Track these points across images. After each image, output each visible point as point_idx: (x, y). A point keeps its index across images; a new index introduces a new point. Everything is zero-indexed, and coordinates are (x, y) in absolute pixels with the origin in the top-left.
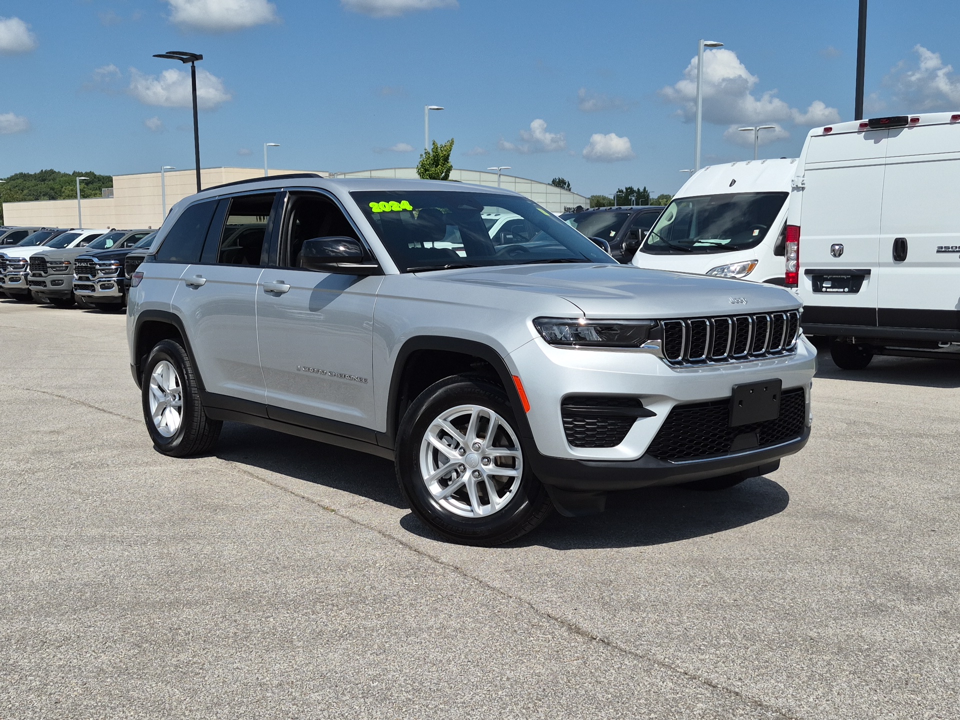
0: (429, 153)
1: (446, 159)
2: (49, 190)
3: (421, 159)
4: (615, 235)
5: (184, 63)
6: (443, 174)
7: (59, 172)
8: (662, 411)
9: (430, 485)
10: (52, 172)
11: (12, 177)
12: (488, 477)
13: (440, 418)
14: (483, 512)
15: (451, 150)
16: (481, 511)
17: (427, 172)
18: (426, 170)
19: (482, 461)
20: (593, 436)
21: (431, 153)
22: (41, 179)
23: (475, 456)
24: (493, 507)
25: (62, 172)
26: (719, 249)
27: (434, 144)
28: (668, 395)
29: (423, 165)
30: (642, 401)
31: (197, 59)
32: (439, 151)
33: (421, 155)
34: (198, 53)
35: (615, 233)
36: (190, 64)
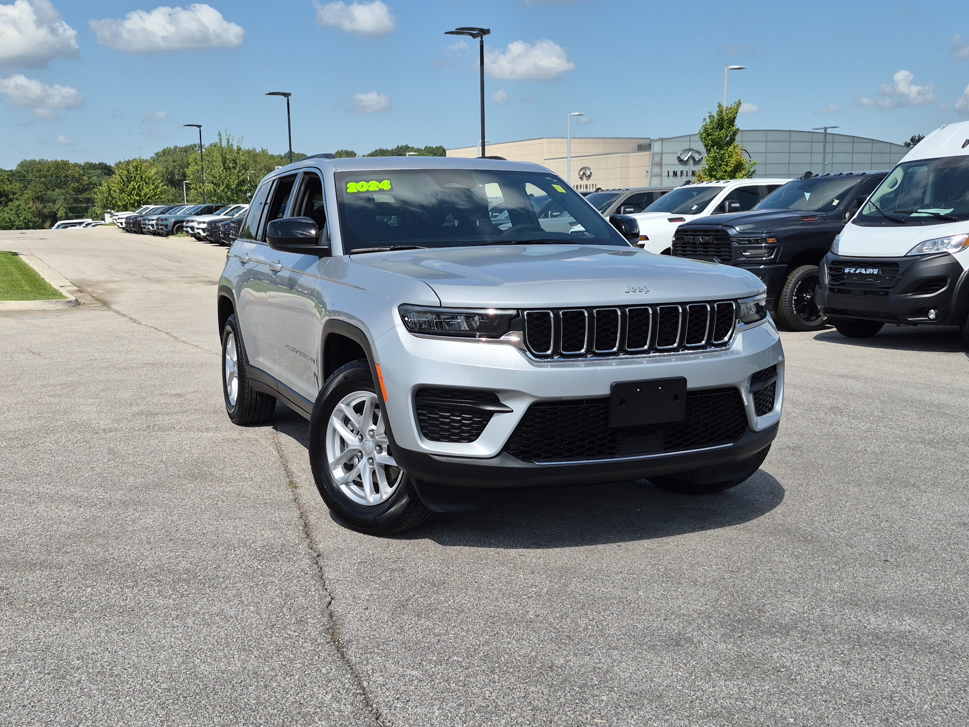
0: (713, 117)
1: (732, 122)
3: (704, 124)
4: (838, 204)
5: (474, 38)
6: (728, 138)
8: (519, 408)
9: (334, 469)
12: (380, 465)
13: (342, 403)
14: (374, 500)
15: (737, 112)
16: (372, 499)
17: (710, 137)
18: (708, 135)
19: (375, 448)
20: (448, 430)
21: (716, 116)
23: (370, 443)
24: (381, 496)
26: (938, 219)
27: (719, 106)
28: (524, 391)
29: (706, 130)
30: (499, 396)
31: (485, 34)
32: (724, 114)
33: (705, 119)
34: (486, 28)
35: (838, 201)
36: (479, 39)
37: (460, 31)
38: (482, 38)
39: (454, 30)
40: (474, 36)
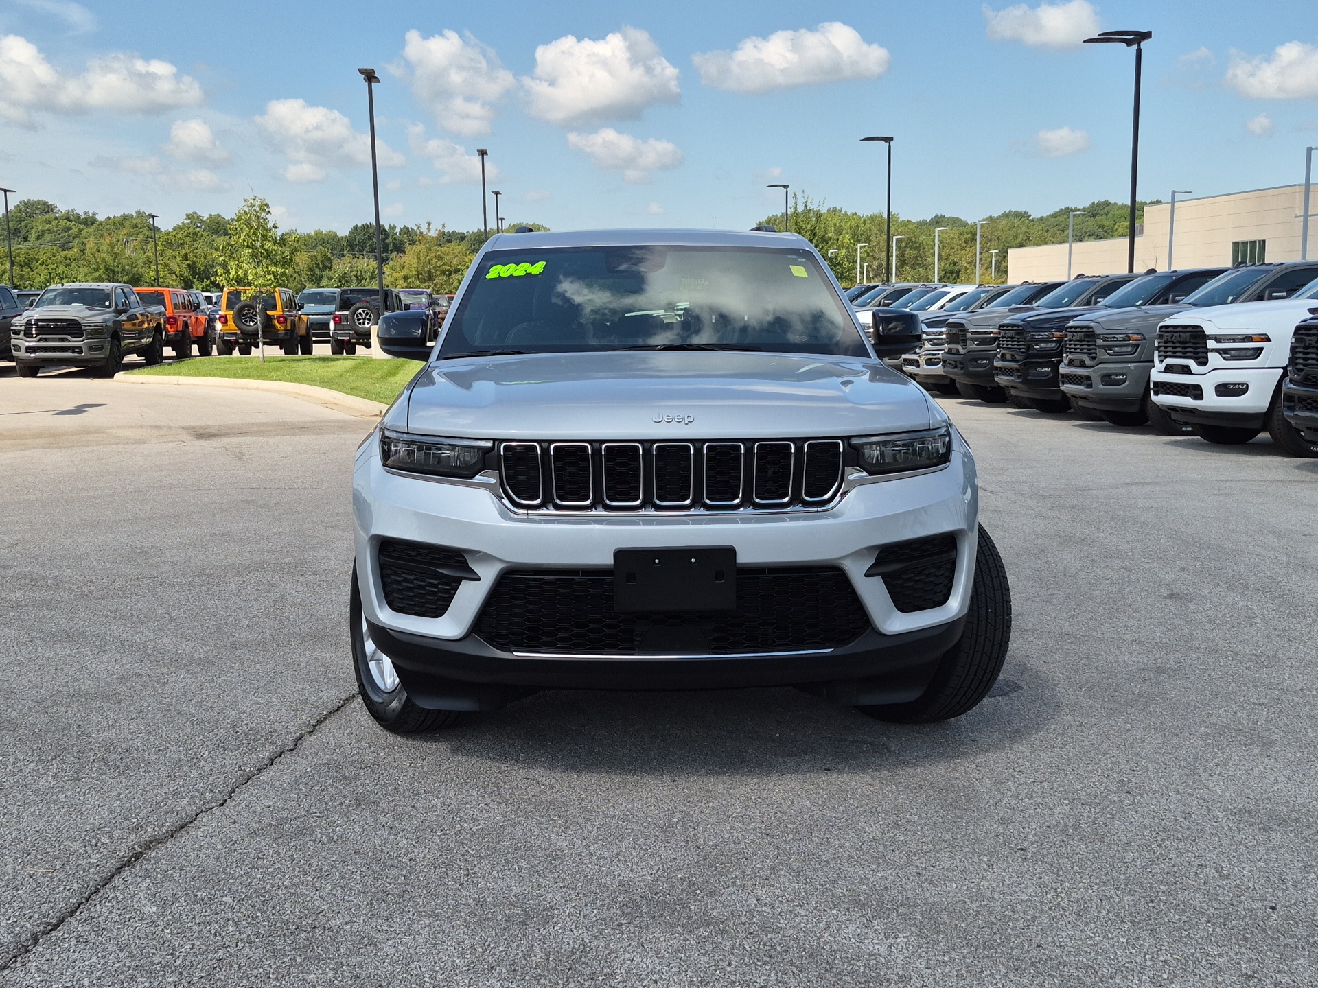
2: (1097, 228)
5: (1127, 45)
7: (1116, 204)
8: (488, 574)
10: (1107, 204)
11: (1055, 213)
14: (390, 685)
22: (1090, 214)
25: (1120, 203)
28: (489, 553)
30: (467, 557)
31: (1144, 39)
36: (1136, 46)
37: (1106, 37)
38: (1139, 45)
39: (1096, 37)
40: (1129, 43)
